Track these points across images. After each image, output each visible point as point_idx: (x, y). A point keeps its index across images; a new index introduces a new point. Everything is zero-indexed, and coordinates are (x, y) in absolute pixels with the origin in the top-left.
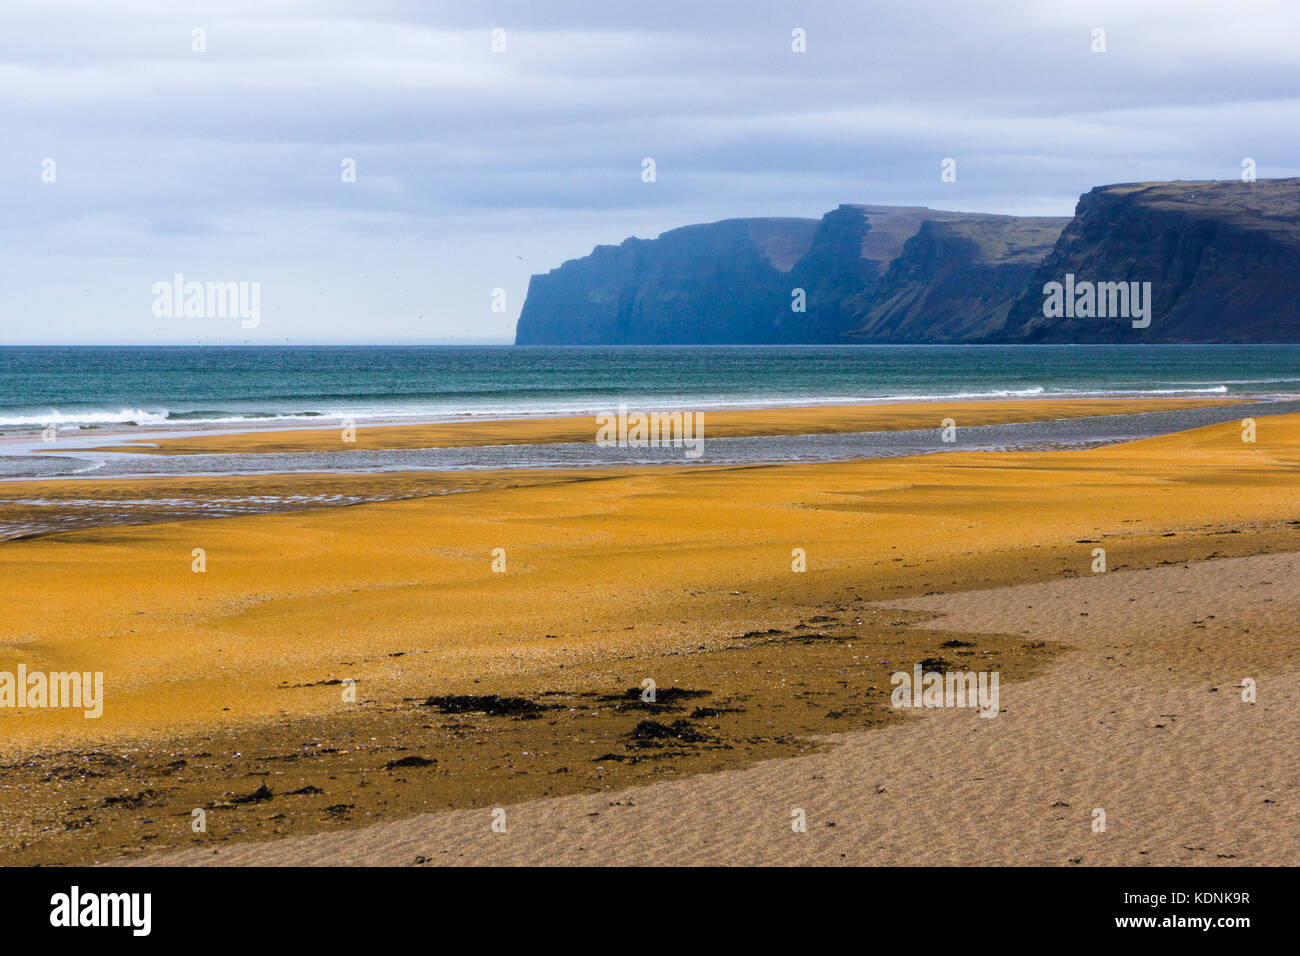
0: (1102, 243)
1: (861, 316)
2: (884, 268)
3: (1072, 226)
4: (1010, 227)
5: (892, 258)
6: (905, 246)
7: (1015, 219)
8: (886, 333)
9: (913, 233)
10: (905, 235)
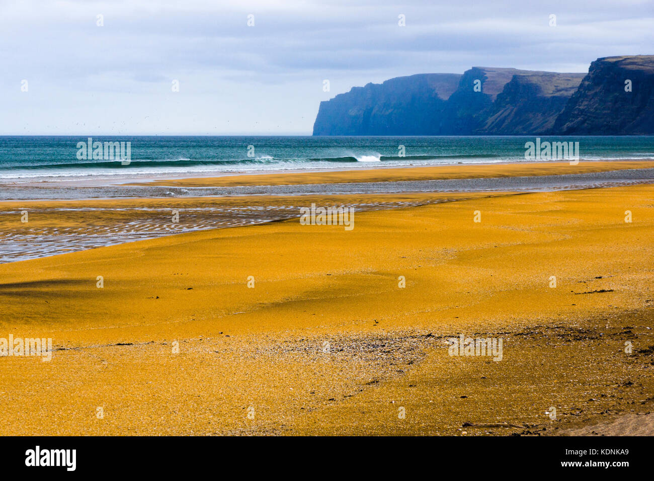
0: (602, 86)
1: (483, 121)
2: (495, 97)
3: (587, 78)
4: (557, 78)
5: (499, 93)
6: (504, 87)
7: (559, 74)
8: (495, 130)
9: (509, 81)
10: (505, 82)
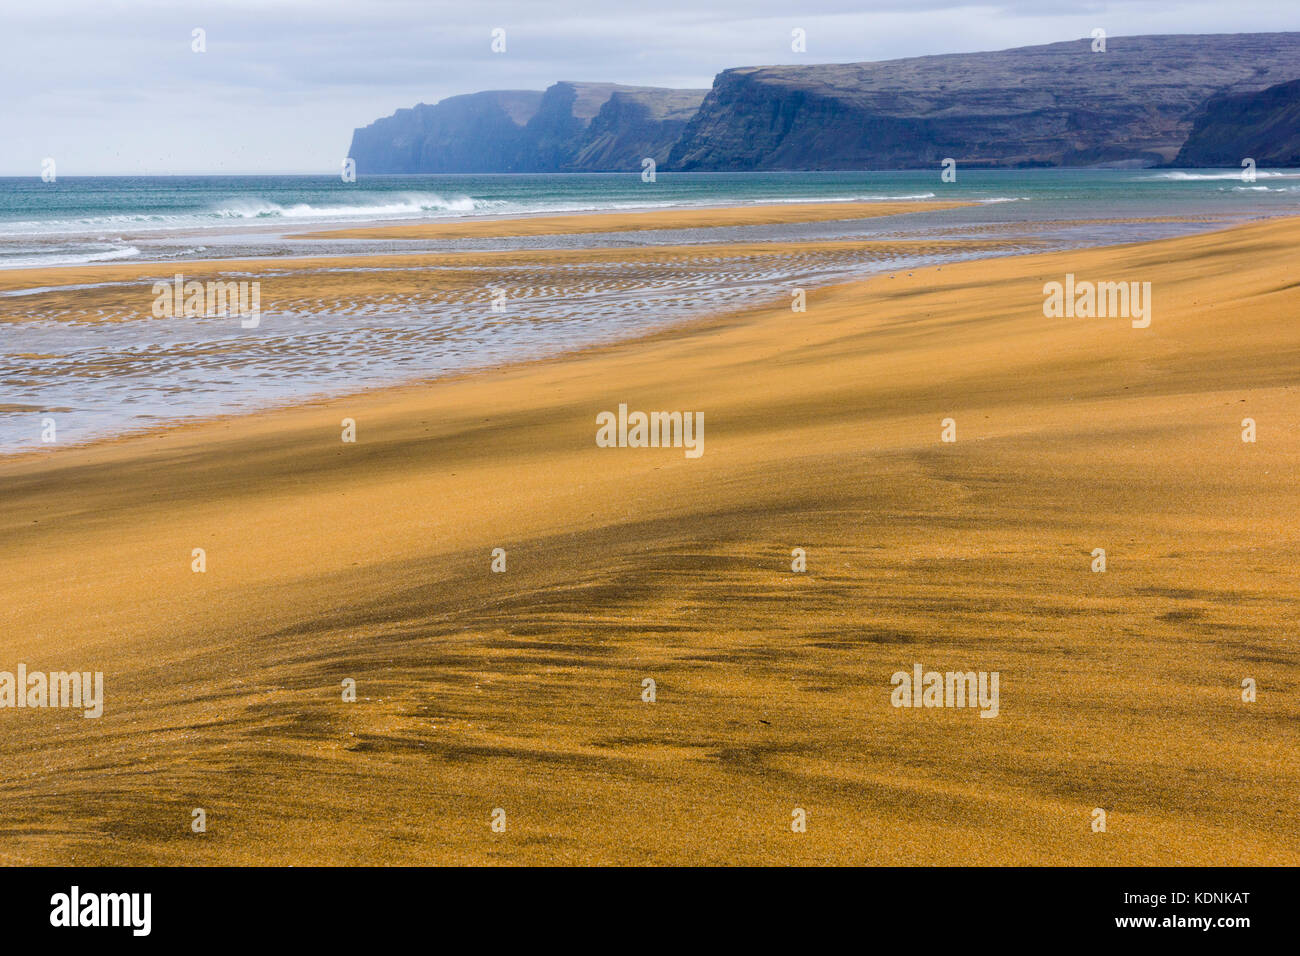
0: (730, 106)
1: (574, 154)
2: (588, 122)
3: (710, 95)
4: (670, 96)
5: (593, 116)
6: (602, 108)
7: (672, 91)
8: (590, 165)
9: (608, 100)
10: (601, 101)
